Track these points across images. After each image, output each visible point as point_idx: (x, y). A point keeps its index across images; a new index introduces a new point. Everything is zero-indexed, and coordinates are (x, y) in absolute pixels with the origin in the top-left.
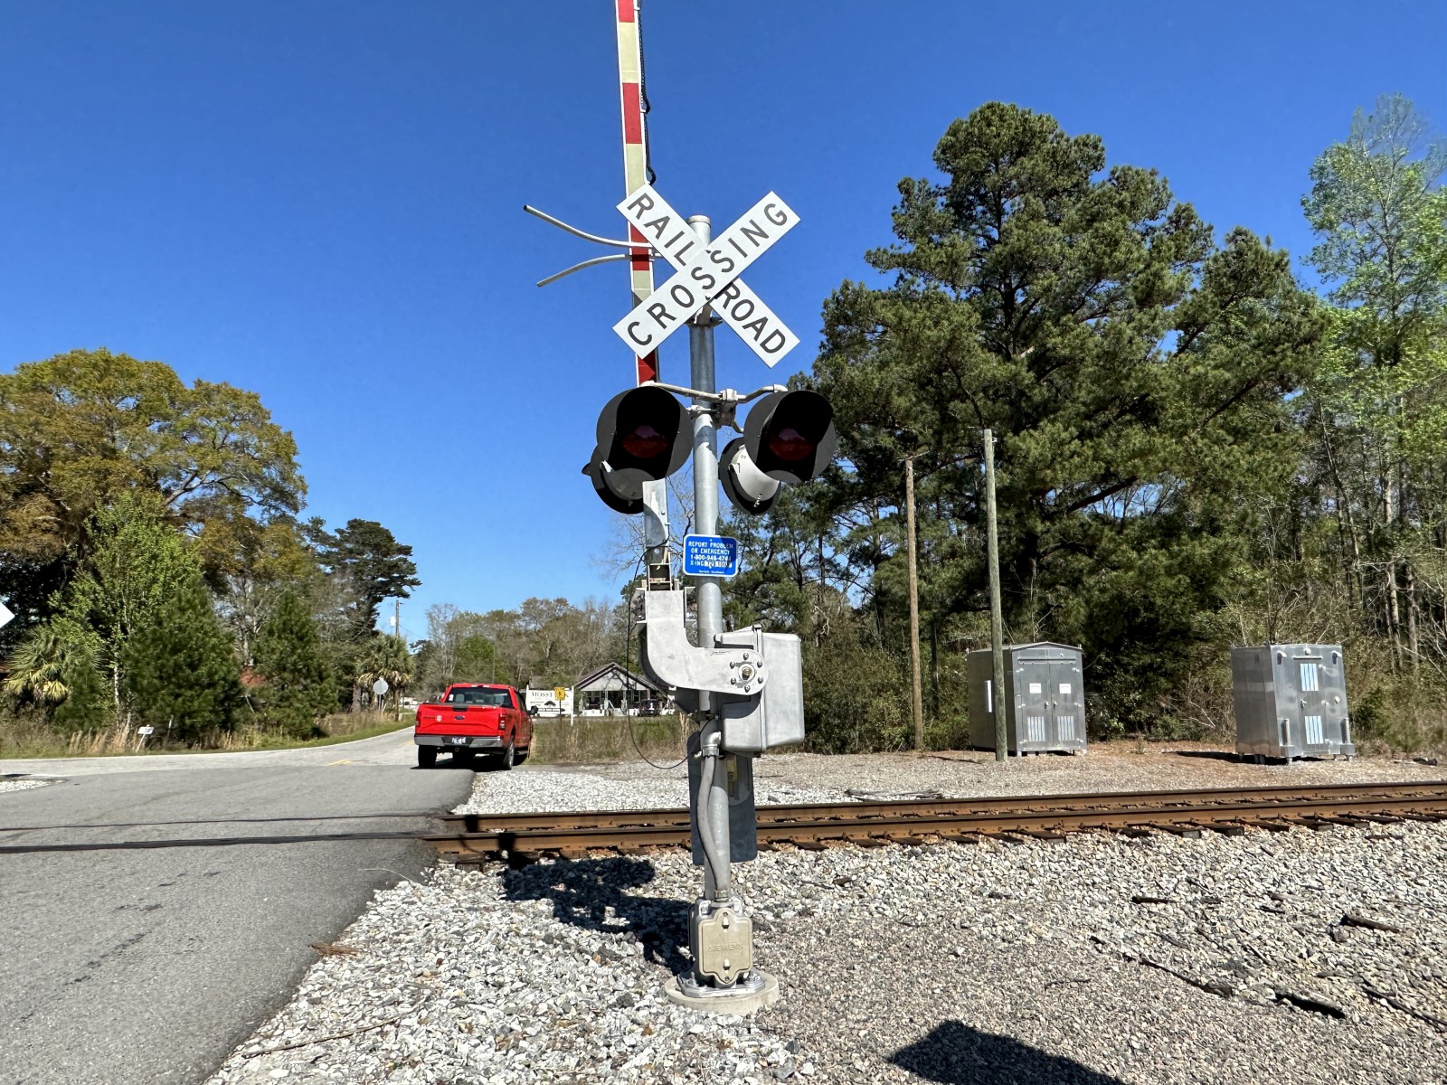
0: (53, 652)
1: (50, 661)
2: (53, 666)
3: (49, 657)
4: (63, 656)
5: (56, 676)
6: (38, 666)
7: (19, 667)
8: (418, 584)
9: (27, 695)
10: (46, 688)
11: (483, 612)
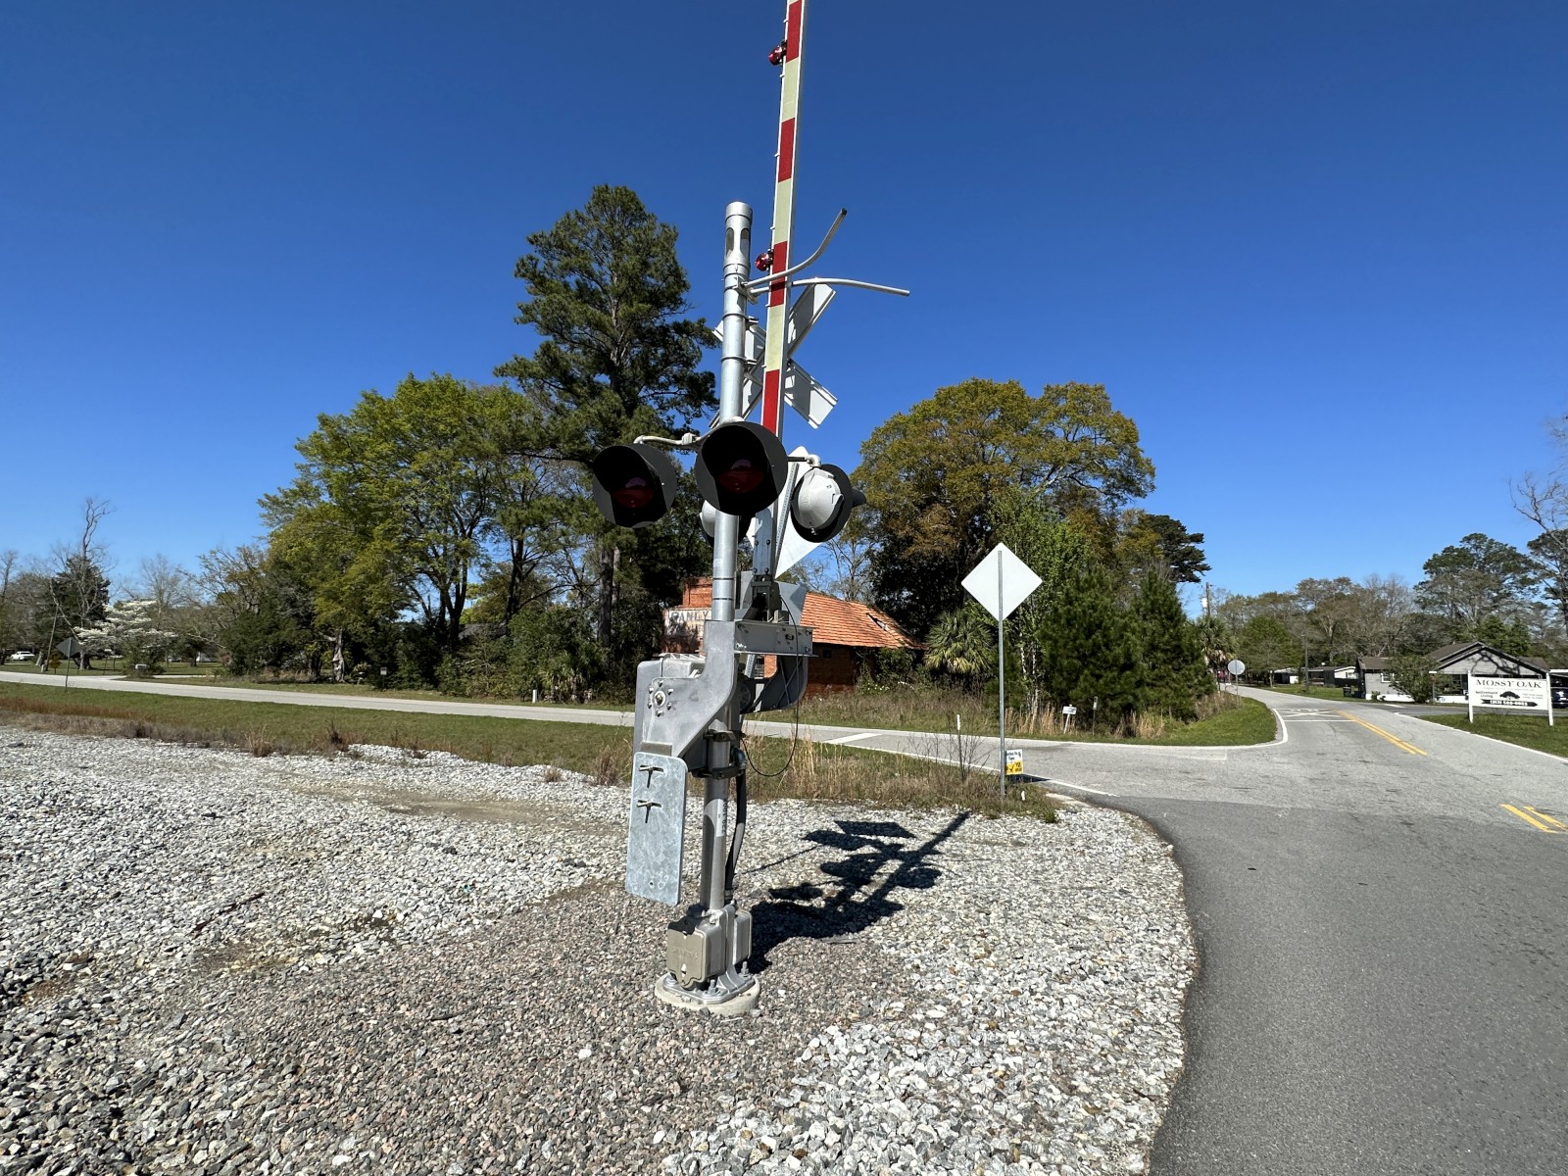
0: (957, 634)
1: (956, 641)
2: (959, 645)
3: (953, 637)
4: (965, 637)
5: (961, 654)
6: (948, 646)
7: (935, 645)
8: (1208, 569)
9: (943, 667)
10: (955, 663)
11: (1255, 594)
